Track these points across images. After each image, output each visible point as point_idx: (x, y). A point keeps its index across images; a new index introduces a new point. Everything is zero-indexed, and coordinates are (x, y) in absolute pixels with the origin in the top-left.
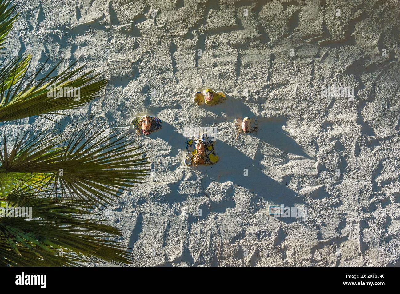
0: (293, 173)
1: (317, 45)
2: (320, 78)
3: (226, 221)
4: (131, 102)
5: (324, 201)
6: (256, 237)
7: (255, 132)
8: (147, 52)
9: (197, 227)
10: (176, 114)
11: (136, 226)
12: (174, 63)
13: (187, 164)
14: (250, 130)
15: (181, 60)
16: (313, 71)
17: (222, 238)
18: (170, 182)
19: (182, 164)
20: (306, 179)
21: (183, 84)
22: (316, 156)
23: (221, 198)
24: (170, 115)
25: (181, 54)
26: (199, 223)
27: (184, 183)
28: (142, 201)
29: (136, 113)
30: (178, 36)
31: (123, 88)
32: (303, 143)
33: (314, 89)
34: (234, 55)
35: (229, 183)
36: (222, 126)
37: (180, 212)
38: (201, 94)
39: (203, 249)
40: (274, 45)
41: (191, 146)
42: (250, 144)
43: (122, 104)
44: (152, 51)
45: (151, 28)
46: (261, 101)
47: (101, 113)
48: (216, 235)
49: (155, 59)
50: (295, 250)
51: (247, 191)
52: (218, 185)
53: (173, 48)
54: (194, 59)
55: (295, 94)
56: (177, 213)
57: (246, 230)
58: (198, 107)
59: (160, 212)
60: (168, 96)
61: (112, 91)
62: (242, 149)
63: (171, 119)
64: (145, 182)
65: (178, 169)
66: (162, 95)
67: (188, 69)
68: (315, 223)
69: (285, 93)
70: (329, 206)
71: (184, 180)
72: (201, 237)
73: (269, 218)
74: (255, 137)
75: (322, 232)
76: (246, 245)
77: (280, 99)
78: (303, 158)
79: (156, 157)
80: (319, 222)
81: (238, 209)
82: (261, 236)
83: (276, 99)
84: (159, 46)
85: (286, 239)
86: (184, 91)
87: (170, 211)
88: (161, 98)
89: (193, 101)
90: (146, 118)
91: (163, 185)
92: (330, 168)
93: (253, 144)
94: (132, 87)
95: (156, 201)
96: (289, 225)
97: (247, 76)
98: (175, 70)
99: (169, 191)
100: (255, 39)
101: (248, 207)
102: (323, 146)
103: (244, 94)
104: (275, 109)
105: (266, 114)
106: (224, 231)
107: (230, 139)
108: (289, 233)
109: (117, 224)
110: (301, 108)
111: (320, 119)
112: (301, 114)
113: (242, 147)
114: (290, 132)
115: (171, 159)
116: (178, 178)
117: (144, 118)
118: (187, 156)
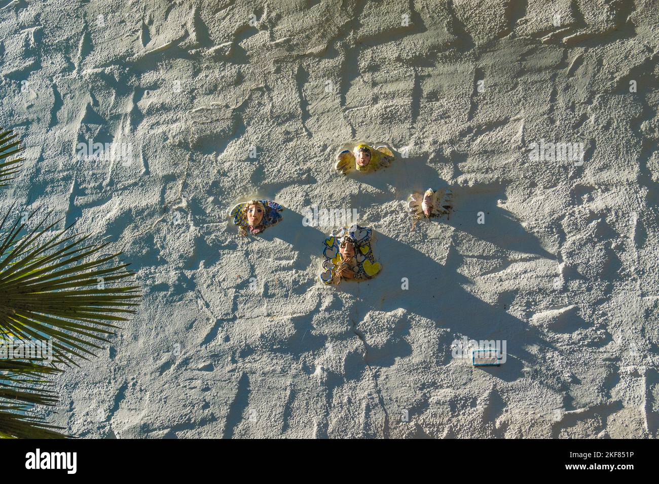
0: (517, 286)
1: (561, 45)
2: (567, 105)
3: (393, 382)
4: (230, 179)
5: (575, 336)
6: (449, 409)
7: (446, 216)
8: (258, 89)
9: (342, 394)
10: (307, 193)
11: (238, 395)
12: (304, 103)
13: (325, 281)
14: (437, 213)
15: (315, 96)
16: (554, 94)
17: (386, 413)
18: (295, 316)
19: (316, 282)
20: (541, 296)
21: (318, 139)
22: (559, 252)
23: (385, 340)
24: (296, 196)
25: (316, 87)
26: (346, 386)
27: (320, 315)
28: (247, 351)
29: (239, 198)
30: (311, 54)
31: (217, 155)
32: (535, 230)
33: (556, 126)
34: (408, 78)
35: (400, 311)
36: (386, 208)
37: (314, 368)
38: (350, 154)
39: (353, 434)
40: (480, 54)
41: (331, 249)
42: (438, 238)
43: (216, 184)
44: (266, 87)
45: (264, 45)
46: (458, 158)
47: (181, 202)
48: (376, 408)
49: (272, 100)
50: (521, 430)
51: (432, 324)
52: (380, 316)
53: (302, 78)
54: (337, 94)
55: (520, 139)
56: (308, 369)
57: (430, 397)
58: (344, 178)
59: (279, 369)
60: (293, 162)
61: (200, 162)
62: (423, 249)
63: (298, 204)
64: (253, 317)
65: (310, 290)
66: (282, 161)
67: (328, 111)
68: (559, 378)
69: (501, 139)
70: (586, 346)
71: (320, 309)
72: (349, 411)
73: (472, 372)
74: (445, 223)
75: (572, 394)
76: (429, 424)
77: (493, 152)
78: (536, 258)
79: (272, 272)
80: (566, 376)
81: (416, 358)
82: (458, 406)
83: (486, 152)
84: (278, 77)
85: (504, 410)
86: (321, 152)
87: (295, 367)
88: (281, 167)
89: (336, 168)
90: (254, 204)
91: (283, 321)
92: (587, 272)
93: (443, 238)
94: (231, 151)
95: (272, 350)
96: (510, 384)
97: (431, 114)
98: (306, 116)
99: (293, 332)
100: (446, 46)
101: (434, 353)
102: (574, 233)
103: (426, 148)
104: (484, 171)
105: (466, 180)
106: (391, 399)
107: (401, 231)
108: (509, 399)
109: (206, 393)
110: (532, 165)
111: (567, 183)
112: (531, 176)
113: (423, 244)
114: (510, 209)
115: (297, 275)
116: (309, 308)
117: (251, 204)
118: (324, 267)
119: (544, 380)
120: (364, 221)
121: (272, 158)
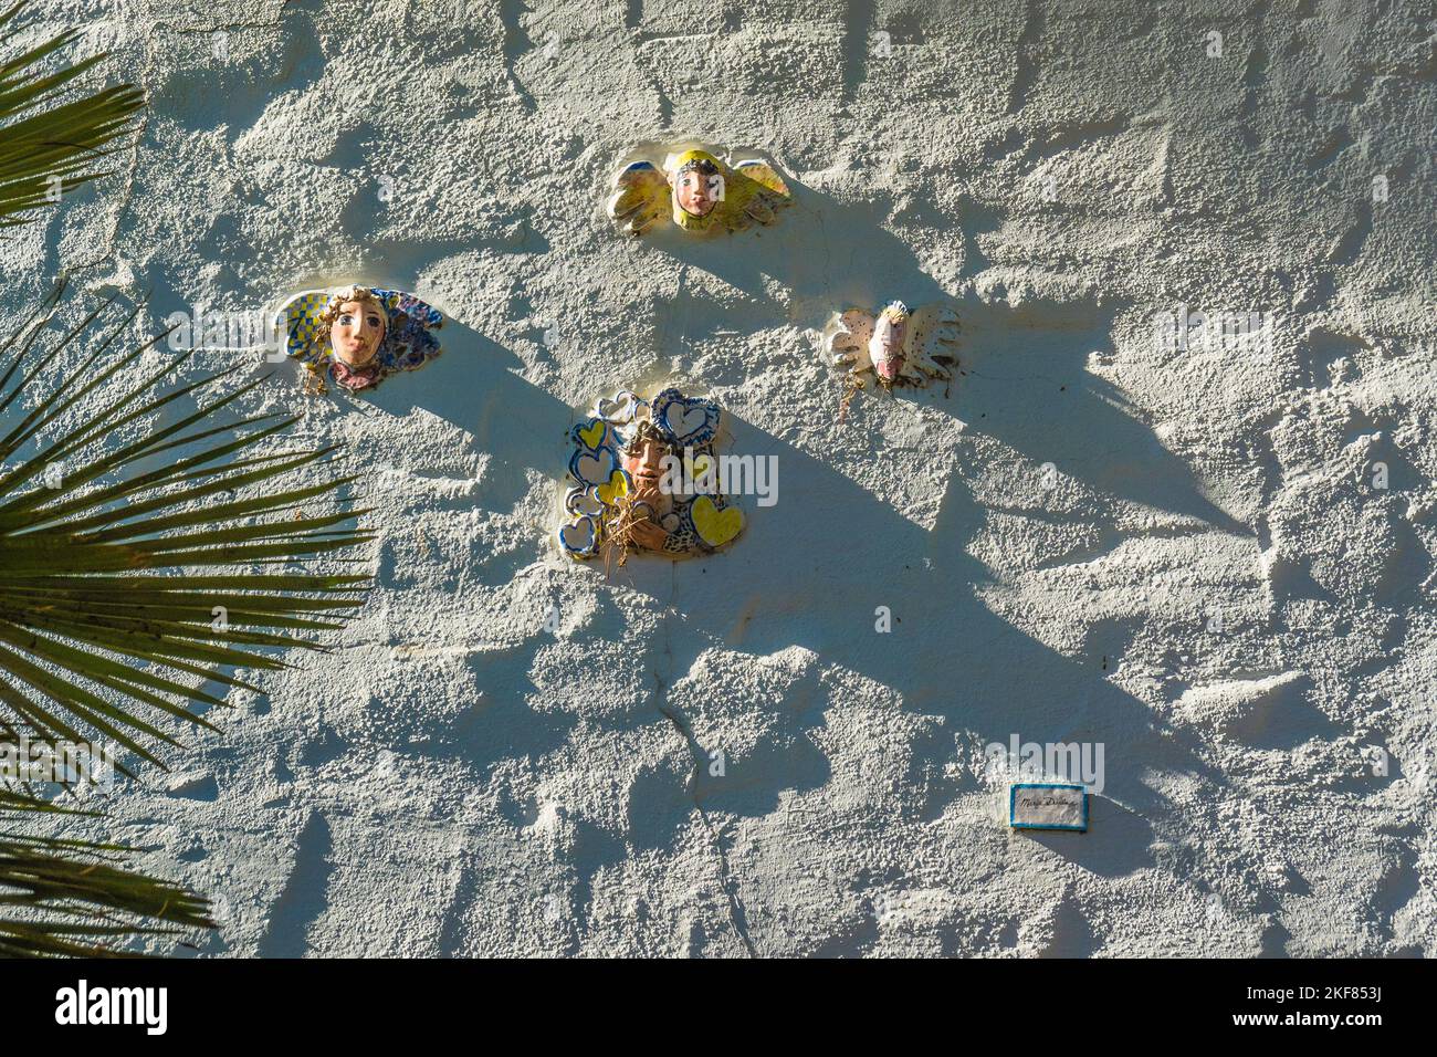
0: (1142, 607)
2: (1293, 96)
3: (775, 861)
4: (274, 214)
5: (1301, 757)
7: (939, 386)
9: (620, 890)
10: (518, 280)
11: (295, 879)
13: (571, 550)
14: (916, 375)
16: (1258, 60)
18: (478, 648)
19: (544, 551)
20: (1208, 641)
21: (556, 118)
22: (1263, 517)
23: (752, 737)
26: (630, 866)
27: (558, 652)
28: (326, 746)
29: (301, 275)
31: (231, 137)
32: (1198, 449)
33: (1262, 156)
35: (798, 656)
36: (762, 346)
37: (533, 808)
38: (655, 175)
41: (595, 454)
42: (916, 450)
43: (228, 224)
46: (977, 218)
47: (113, 269)
48: (723, 936)
52: (738, 666)
55: (1160, 180)
56: (517, 812)
57: (884, 911)
58: (635, 246)
59: (425, 804)
60: (477, 181)
61: (175, 150)
62: (870, 478)
63: (490, 310)
64: (344, 642)
65: (526, 576)
66: (441, 174)
67: (588, 37)
68: (1252, 876)
69: (1106, 175)
70: (1328, 787)
71: (558, 634)
72: (640, 941)
73: (1005, 844)
74: (939, 408)
75: (1287, 922)
77: (1080, 210)
78: (1196, 530)
79: (408, 511)
80: (1272, 870)
81: (842, 795)
82: (964, 941)
83: (1059, 209)
86: (564, 158)
87: (478, 804)
88: (438, 194)
89: (611, 212)
90: (356, 299)
91: (441, 662)
92: (1337, 581)
93: (929, 451)
94: (280, 128)
95: (402, 748)
96: (1115, 884)
97: (901, 80)
98: (517, 44)
99: (473, 696)
101: (895, 785)
102: (1305, 466)
103: (884, 178)
104: (1053, 263)
105: (1001, 286)
106: (766, 913)
107: (806, 419)
108: (1110, 927)
109: (194, 865)
110: (1191, 261)
111: (1287, 322)
112: (1188, 292)
113: (871, 464)
114: (1126, 384)
115: (485, 525)
116: (521, 628)
117: (346, 300)
118: (571, 510)
119: (1211, 879)
120: (696, 381)
121: (408, 160)
